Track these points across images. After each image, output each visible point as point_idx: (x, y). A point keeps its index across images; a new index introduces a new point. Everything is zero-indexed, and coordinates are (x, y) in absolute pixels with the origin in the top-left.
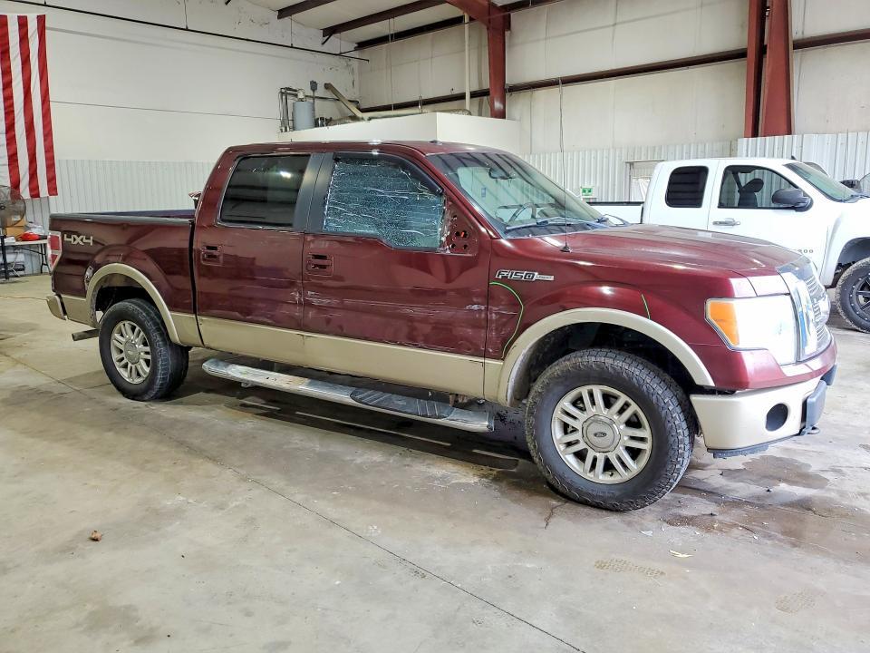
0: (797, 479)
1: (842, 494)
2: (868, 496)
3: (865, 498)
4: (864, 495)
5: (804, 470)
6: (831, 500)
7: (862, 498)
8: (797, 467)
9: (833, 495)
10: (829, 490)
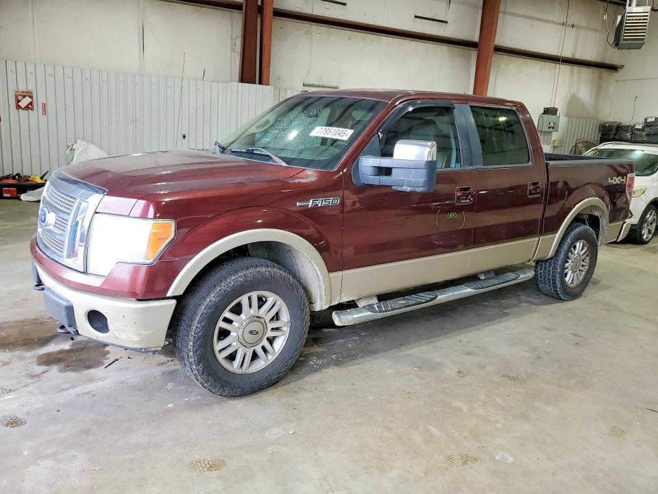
0: (61, 356)
1: (22, 358)
2: (1, 364)
3: (3, 361)
4: (5, 364)
5: (62, 366)
6: (27, 350)
7: (6, 360)
8: (68, 366)
9: (28, 354)
10: (33, 357)
